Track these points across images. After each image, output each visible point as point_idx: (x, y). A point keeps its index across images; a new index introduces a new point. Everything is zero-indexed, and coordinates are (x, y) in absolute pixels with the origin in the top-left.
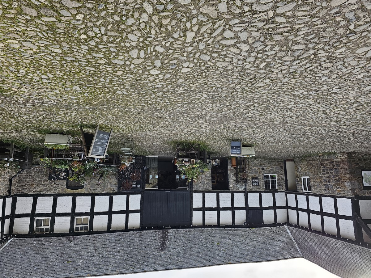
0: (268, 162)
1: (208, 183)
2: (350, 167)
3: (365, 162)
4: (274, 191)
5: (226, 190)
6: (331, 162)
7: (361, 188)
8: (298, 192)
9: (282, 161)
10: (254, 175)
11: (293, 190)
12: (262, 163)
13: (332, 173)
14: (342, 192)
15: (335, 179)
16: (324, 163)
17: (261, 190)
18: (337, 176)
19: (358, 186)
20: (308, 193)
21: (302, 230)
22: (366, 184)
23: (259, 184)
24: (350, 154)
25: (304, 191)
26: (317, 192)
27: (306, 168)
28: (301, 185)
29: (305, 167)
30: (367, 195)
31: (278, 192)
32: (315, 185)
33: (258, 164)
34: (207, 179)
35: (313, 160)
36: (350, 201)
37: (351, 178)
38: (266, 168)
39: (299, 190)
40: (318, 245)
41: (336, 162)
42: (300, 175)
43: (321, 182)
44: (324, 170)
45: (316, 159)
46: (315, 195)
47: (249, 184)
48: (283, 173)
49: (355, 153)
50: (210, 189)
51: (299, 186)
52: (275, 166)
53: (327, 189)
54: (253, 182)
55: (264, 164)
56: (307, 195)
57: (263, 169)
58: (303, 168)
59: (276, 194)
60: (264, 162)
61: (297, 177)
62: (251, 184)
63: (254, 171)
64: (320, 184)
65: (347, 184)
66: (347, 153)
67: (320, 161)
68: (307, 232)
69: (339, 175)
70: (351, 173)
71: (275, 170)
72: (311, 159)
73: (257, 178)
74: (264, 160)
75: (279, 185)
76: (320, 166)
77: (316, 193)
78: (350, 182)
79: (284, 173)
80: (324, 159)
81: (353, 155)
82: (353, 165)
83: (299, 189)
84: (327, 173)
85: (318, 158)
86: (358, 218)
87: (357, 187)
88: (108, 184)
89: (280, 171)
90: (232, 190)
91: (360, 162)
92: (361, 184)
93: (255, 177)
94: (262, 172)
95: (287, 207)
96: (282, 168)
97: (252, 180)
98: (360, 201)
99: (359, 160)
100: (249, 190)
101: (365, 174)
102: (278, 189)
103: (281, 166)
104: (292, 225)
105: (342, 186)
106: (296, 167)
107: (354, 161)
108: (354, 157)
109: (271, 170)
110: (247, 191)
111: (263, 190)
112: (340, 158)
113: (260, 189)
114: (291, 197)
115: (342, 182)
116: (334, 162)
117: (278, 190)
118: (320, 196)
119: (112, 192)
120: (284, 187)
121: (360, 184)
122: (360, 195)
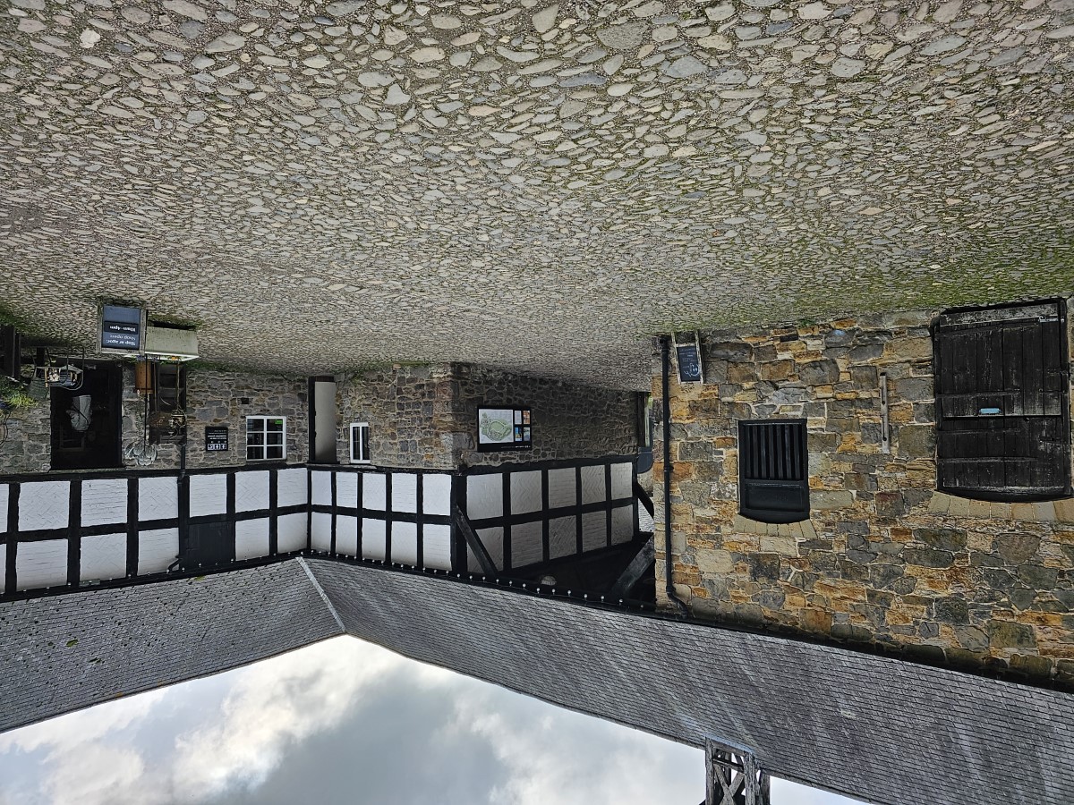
0: (262, 381)
1: (34, 449)
2: (455, 398)
3: (487, 388)
4: (274, 465)
5: (110, 470)
6: (418, 385)
7: (473, 448)
8: (337, 466)
9: (304, 381)
10: (215, 420)
11: (326, 460)
12: (242, 383)
13: (419, 412)
14: (434, 460)
15: (423, 428)
16: (403, 387)
17: (234, 462)
18: (427, 420)
19: (467, 444)
20: (363, 467)
21: (340, 564)
22: (484, 439)
23: (230, 446)
24: (458, 368)
25: (353, 461)
26: (383, 461)
27: (360, 400)
28: (348, 446)
29: (360, 398)
30: (484, 463)
31: (285, 467)
32: (378, 445)
33: (230, 386)
34: (30, 436)
35: (380, 378)
36: (449, 478)
37: (456, 424)
38: (255, 398)
39: (342, 458)
40: (376, 595)
41: (428, 385)
42: (347, 419)
43: (393, 436)
44: (401, 406)
45: (385, 377)
46: (379, 470)
47: (195, 445)
48: (304, 414)
49: (468, 365)
50: (46, 467)
51: (341, 447)
52: (283, 393)
53: (404, 453)
54: (208, 441)
55: (248, 387)
56: (361, 471)
57: (245, 401)
58: (355, 399)
59: (280, 472)
60: (249, 381)
61: (339, 423)
62: (203, 447)
63: (214, 407)
64: (391, 441)
65: (447, 439)
66: (453, 364)
67: (396, 381)
68: (352, 568)
69: (431, 418)
70: (456, 412)
71: (281, 405)
72: (375, 377)
73: (224, 429)
74: (250, 376)
75: (290, 449)
76: (393, 394)
77: (379, 464)
78: (451, 435)
79: (307, 413)
80: (404, 377)
81: (465, 370)
82: (463, 394)
83: (340, 456)
84: (407, 413)
85: (391, 373)
86: (460, 519)
87: (465, 446)
89: (296, 408)
90: (133, 468)
91: (476, 388)
92: (475, 438)
93: (217, 424)
94: (242, 411)
95: (308, 508)
96: (304, 401)
97: (207, 434)
98: (469, 478)
99: (474, 382)
100: (195, 466)
101: (484, 415)
102: (286, 460)
103: (300, 395)
104: (316, 555)
105: (436, 445)
106: (339, 396)
107: (466, 384)
108: (466, 374)
109: (270, 405)
110: (187, 467)
111: (242, 464)
112: (438, 375)
113: (232, 461)
114: (322, 478)
115: (437, 435)
116: (423, 385)
117: (288, 463)
118: (388, 472)
120: (306, 451)
121: (471, 439)
122: (470, 465)
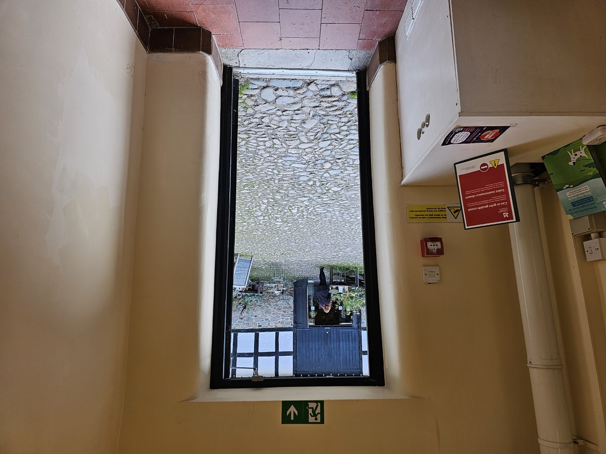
88: (253, 318)
119: (258, 328)
